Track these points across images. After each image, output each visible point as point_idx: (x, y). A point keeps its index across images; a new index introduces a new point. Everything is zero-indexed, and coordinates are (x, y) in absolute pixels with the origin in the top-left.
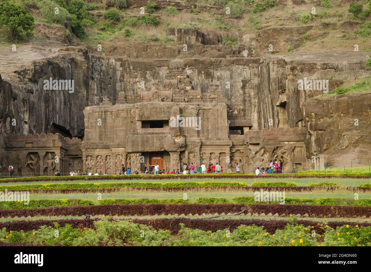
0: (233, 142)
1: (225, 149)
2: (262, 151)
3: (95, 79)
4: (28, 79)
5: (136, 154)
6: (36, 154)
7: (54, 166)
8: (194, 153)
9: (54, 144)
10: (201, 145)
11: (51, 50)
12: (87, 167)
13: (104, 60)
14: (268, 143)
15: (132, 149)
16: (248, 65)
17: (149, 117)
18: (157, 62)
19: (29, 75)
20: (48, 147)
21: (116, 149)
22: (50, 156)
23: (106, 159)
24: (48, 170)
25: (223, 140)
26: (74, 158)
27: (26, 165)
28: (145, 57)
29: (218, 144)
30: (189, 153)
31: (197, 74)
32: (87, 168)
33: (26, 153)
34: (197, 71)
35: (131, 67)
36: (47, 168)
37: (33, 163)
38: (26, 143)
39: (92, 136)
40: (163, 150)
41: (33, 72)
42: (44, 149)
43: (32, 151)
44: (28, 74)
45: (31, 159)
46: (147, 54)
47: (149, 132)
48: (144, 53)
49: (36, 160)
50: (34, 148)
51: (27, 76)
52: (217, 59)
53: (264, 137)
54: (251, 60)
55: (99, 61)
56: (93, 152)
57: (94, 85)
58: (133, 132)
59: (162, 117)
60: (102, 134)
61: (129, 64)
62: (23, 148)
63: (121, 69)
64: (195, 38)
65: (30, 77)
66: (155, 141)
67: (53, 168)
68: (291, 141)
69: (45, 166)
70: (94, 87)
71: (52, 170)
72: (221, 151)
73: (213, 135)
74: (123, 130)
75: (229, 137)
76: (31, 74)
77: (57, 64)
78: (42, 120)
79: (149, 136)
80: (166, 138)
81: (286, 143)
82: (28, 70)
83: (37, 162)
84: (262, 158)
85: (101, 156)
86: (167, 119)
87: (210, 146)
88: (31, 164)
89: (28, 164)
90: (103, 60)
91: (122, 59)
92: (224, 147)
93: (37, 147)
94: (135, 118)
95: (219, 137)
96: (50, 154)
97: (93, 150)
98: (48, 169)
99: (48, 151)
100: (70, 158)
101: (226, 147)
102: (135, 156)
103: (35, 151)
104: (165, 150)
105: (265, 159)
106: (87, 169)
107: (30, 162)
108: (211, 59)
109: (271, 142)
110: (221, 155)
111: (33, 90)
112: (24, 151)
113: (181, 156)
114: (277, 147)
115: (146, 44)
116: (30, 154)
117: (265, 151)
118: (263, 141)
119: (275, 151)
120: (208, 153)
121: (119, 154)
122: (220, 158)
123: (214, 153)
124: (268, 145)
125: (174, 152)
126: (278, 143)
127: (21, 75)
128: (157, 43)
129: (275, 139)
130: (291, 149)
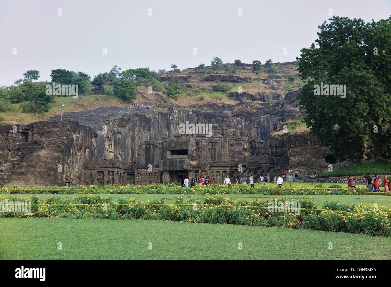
0: (231, 164)
1: (226, 169)
2: (248, 171)
4: (117, 125)
5: (166, 172)
6: (102, 172)
8: (205, 172)
9: (113, 166)
10: (210, 166)
14: (251, 165)
15: (163, 169)
17: (175, 148)
19: (117, 122)
20: (109, 168)
21: (155, 169)
22: (111, 173)
23: (149, 176)
25: (225, 163)
27: (96, 179)
29: (222, 165)
30: (202, 172)
32: (138, 181)
35: (203, 117)
36: (108, 181)
38: (96, 165)
39: (141, 161)
42: (107, 169)
43: (100, 170)
45: (100, 175)
47: (175, 157)
48: (213, 108)
49: (102, 176)
50: (101, 168)
53: (249, 161)
56: (141, 171)
58: (164, 158)
59: (183, 148)
62: (94, 168)
63: (196, 118)
64: (246, 98)
66: (178, 163)
67: (112, 181)
68: (267, 164)
72: (224, 170)
75: (229, 161)
78: (128, 150)
79: (174, 160)
80: (185, 162)
81: (264, 165)
82: (117, 119)
83: (103, 177)
86: (186, 149)
87: (216, 167)
88: (100, 178)
91: (197, 111)
93: (103, 168)
94: (166, 148)
95: (223, 161)
96: (111, 172)
97: (141, 169)
98: (110, 182)
99: (109, 170)
100: (128, 175)
101: (227, 168)
102: (165, 174)
103: (102, 170)
104: (184, 169)
107: (99, 177)
109: (253, 164)
110: (224, 173)
111: (121, 132)
112: (95, 170)
113: (197, 173)
114: (258, 168)
115: (214, 103)
116: (98, 172)
117: (249, 171)
118: (248, 163)
119: (256, 171)
120: (215, 172)
121: (157, 172)
122: (224, 175)
123: (219, 172)
124: (251, 166)
125: (191, 171)
126: (258, 165)
127: (112, 123)
128: (222, 101)
129: (256, 162)
130: (267, 169)
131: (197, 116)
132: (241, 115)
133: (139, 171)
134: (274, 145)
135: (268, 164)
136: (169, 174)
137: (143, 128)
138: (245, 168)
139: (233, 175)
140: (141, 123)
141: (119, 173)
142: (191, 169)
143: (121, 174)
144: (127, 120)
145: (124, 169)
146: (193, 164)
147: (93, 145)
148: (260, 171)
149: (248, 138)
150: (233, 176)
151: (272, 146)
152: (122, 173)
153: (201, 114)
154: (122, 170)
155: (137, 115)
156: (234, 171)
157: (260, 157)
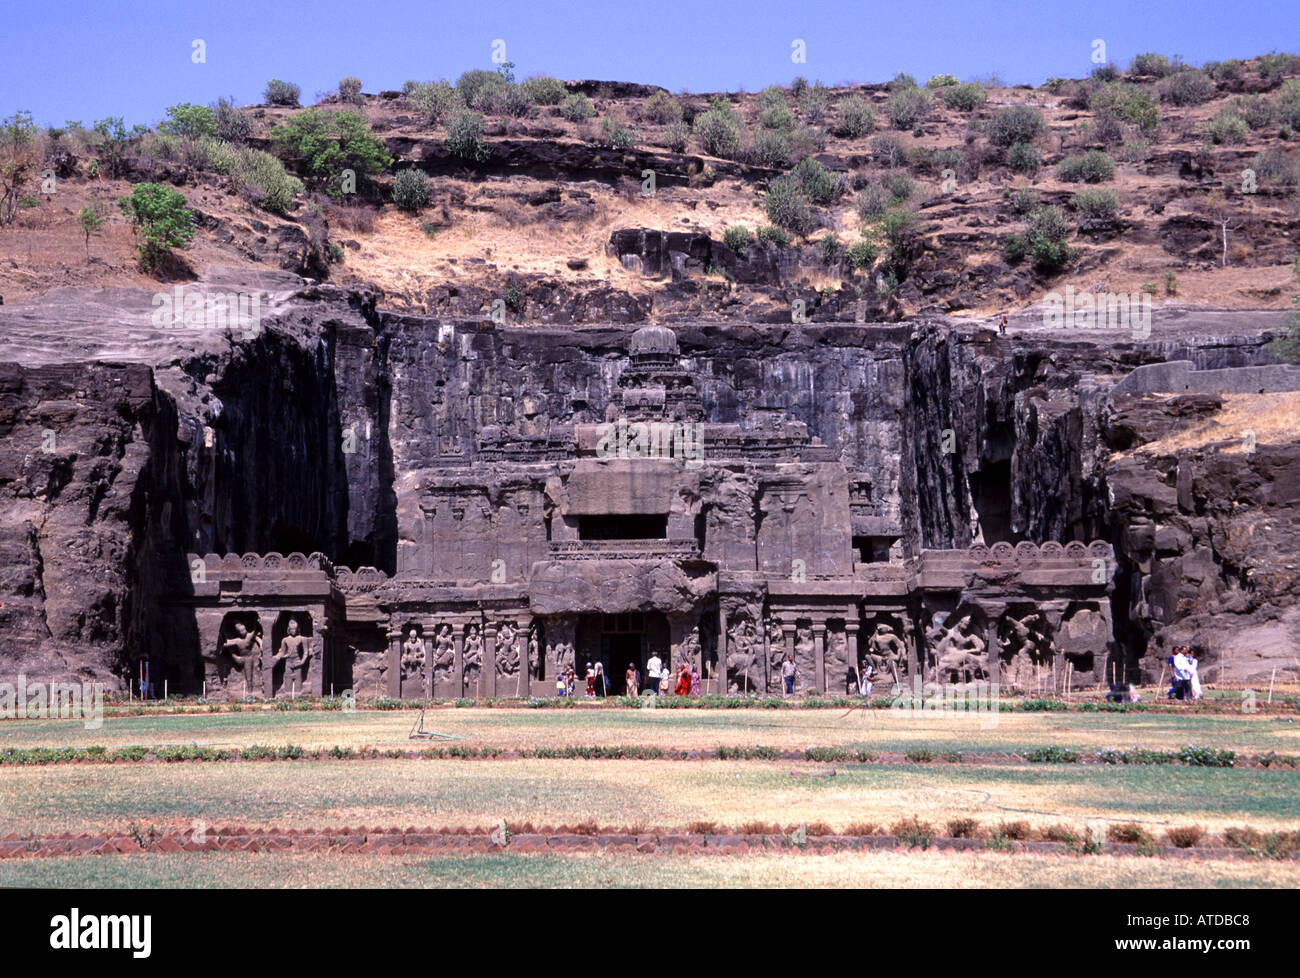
5: (561, 621)
6: (249, 617)
7: (305, 657)
10: (768, 596)
11: (266, 296)
13: (421, 327)
14: (985, 591)
16: (871, 348)
18: (586, 335)
19: (216, 371)
24: (287, 668)
28: (547, 318)
31: (710, 372)
33: (220, 613)
34: (710, 363)
35: (506, 351)
36: (281, 661)
37: (240, 647)
40: (649, 608)
41: (227, 363)
43: (237, 608)
44: (213, 369)
46: (554, 308)
48: (543, 306)
50: (246, 601)
52: (773, 326)
53: (973, 571)
54: (879, 331)
55: (406, 329)
56: (422, 614)
58: (551, 553)
60: (453, 557)
61: (498, 340)
63: (474, 355)
64: (703, 264)
65: (219, 378)
67: (301, 663)
69: (278, 657)
71: (299, 669)
72: (830, 616)
76: (221, 369)
77: (292, 339)
86: (661, 511)
89: (226, 650)
90: (417, 329)
91: (478, 323)
92: (840, 603)
97: (423, 607)
98: (289, 665)
102: (557, 628)
108: (756, 326)
109: (993, 589)
112: (217, 608)
114: (1017, 605)
116: (231, 617)
118: (971, 584)
119: (1008, 618)
120: (787, 622)
122: (830, 637)
123: (806, 621)
124: (987, 596)
125: (683, 616)
126: (1020, 591)
128: (585, 275)
129: (1008, 577)
130: (1059, 610)
133: (413, 615)
148: (1029, 617)
153: (496, 335)
157: (1025, 554)
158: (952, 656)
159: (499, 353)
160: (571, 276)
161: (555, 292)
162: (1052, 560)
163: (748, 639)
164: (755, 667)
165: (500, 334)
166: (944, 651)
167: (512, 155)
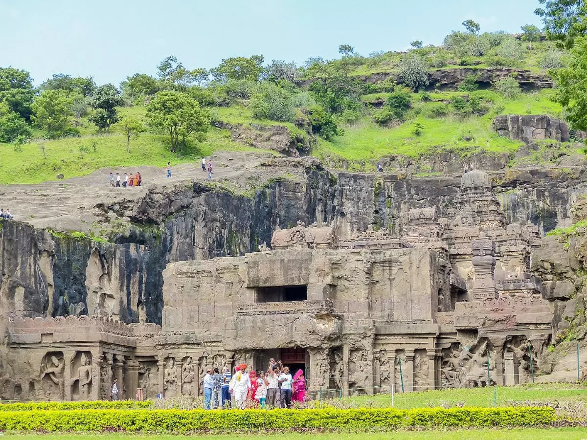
0: (440, 328)
1: (425, 341)
2: (483, 347)
3: (348, 216)
4: (129, 217)
5: (244, 354)
6: (59, 355)
7: (90, 378)
8: (361, 352)
9: (88, 336)
10: (376, 335)
11: (242, 166)
12: (165, 380)
13: (365, 180)
14: (493, 328)
15: (235, 345)
19: (132, 210)
20: (78, 342)
22: (83, 358)
23: (199, 365)
24: (80, 385)
25: (422, 323)
26: (149, 361)
28: (447, 170)
29: (411, 331)
30: (352, 351)
32: (167, 382)
33: (43, 352)
35: (413, 191)
36: (77, 382)
37: (56, 373)
38: (43, 334)
39: (174, 320)
40: (292, 345)
41: (139, 204)
42: (72, 347)
43: (53, 350)
44: (131, 208)
46: (451, 165)
47: (268, 309)
48: (445, 163)
50: (56, 345)
51: (128, 213)
52: (574, 167)
53: (485, 315)
55: (355, 181)
56: (176, 351)
57: (346, 226)
58: (239, 311)
59: (294, 281)
60: (193, 316)
61: (409, 185)
63: (395, 194)
64: (544, 132)
65: (134, 213)
66: (277, 327)
67: (88, 382)
68: (540, 324)
69: (74, 379)
70: (346, 230)
71: (86, 386)
72: (417, 347)
73: (401, 314)
74: (228, 307)
75: (433, 316)
79: (267, 317)
80: (299, 322)
81: (532, 327)
82: (130, 201)
84: (485, 359)
85: (191, 358)
86: (302, 283)
87: (396, 336)
88: (53, 373)
89: (47, 375)
90: (362, 182)
91: (397, 175)
92: (423, 338)
93: (61, 342)
94: (244, 282)
95: (414, 317)
96: (83, 355)
97: (175, 346)
98: (81, 383)
99: (80, 349)
100: (142, 362)
101: (427, 338)
102: (242, 359)
103: (58, 350)
104: (296, 344)
105: (490, 362)
106: (165, 383)
107: (50, 370)
109: (498, 327)
110: (418, 355)
111: (143, 236)
112: (39, 349)
113: (336, 357)
114: (515, 337)
115: (448, 148)
116: (49, 354)
117: (488, 346)
118: (484, 324)
119: (509, 346)
120: (390, 352)
121: (220, 353)
122: (418, 360)
123: (403, 351)
124: (494, 332)
125: (318, 349)
126: (516, 327)
127: (114, 211)
128: (471, 144)
129: (507, 319)
130: (542, 340)
131: (398, 188)
132: (524, 182)
133: (170, 351)
134: (547, 265)
135: (544, 324)
136: (252, 360)
137: (218, 224)
138: (476, 337)
139: (447, 359)
140: (213, 211)
141: (110, 357)
142: (315, 344)
143: (115, 360)
144: (164, 202)
145: (125, 346)
146: (323, 327)
147: (44, 276)
148: (523, 345)
149: (523, 246)
150: (447, 362)
151: (542, 267)
152: (120, 358)
153: (407, 182)
154: (120, 348)
155: (198, 190)
156: (449, 348)
157: (519, 303)
158: (475, 371)
159: (409, 193)
160: (463, 144)
161: (452, 155)
162: (535, 307)
163: (362, 363)
164: (367, 380)
165: (410, 181)
166: (469, 369)
167: (443, 77)
